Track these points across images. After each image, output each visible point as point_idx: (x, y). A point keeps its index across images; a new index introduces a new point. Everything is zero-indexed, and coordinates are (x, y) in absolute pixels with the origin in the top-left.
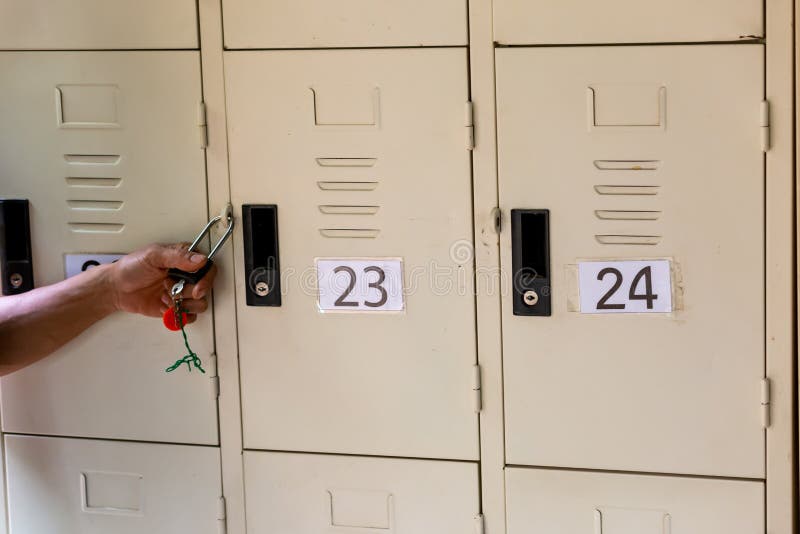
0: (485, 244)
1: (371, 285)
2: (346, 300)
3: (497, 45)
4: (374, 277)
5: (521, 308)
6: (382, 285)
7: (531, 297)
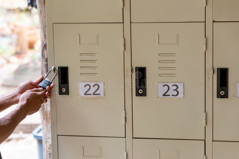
0: (209, 78)
1: (174, 90)
2: (166, 94)
3: (214, 21)
4: (175, 88)
5: (219, 96)
6: (177, 90)
7: (222, 93)
